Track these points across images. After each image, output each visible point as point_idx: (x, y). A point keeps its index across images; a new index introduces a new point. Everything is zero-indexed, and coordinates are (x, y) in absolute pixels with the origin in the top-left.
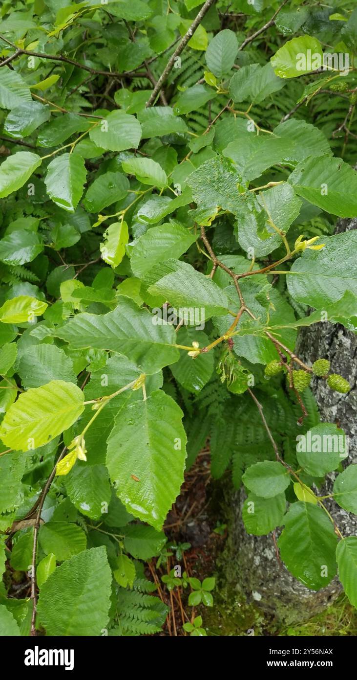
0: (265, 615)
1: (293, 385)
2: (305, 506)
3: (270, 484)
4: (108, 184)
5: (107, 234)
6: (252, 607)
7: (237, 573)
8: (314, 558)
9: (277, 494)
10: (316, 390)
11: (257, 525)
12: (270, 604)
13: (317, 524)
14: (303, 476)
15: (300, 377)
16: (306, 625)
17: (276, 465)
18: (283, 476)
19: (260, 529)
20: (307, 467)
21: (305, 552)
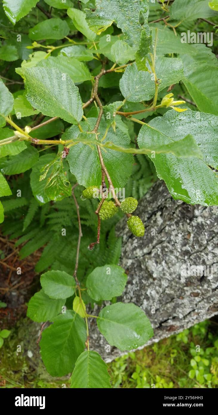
0: (30, 367)
1: (99, 211)
2: (75, 315)
3: (58, 289)
4: (54, 26)
5: (33, 56)
6: (24, 359)
7: (25, 335)
8: (62, 353)
9: (60, 298)
10: (125, 244)
11: (36, 313)
12: (36, 362)
13: (76, 332)
14: (85, 294)
15: (108, 207)
16: (52, 383)
17: (70, 278)
18: (70, 288)
19: (36, 316)
20: (90, 290)
21: (59, 347)
